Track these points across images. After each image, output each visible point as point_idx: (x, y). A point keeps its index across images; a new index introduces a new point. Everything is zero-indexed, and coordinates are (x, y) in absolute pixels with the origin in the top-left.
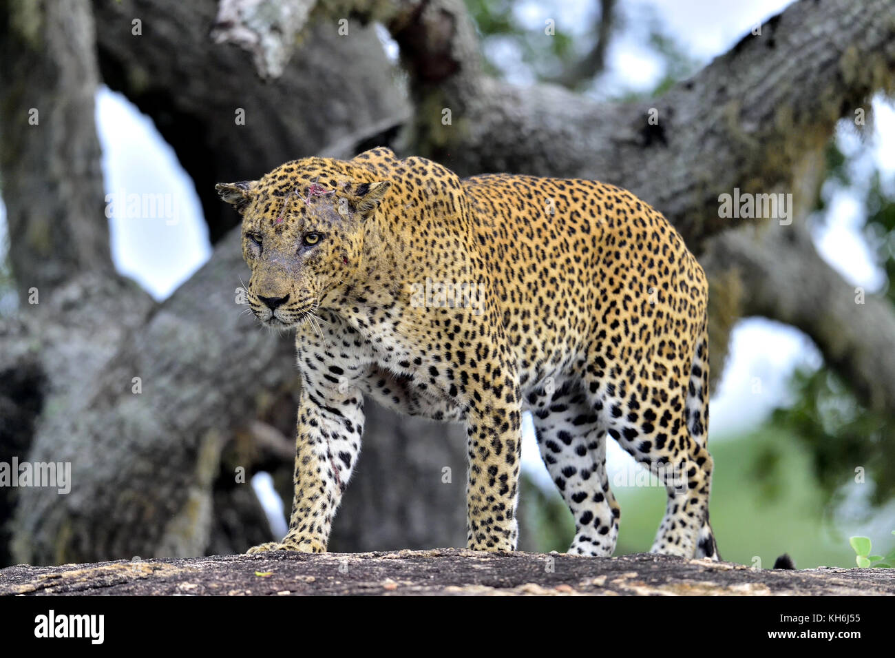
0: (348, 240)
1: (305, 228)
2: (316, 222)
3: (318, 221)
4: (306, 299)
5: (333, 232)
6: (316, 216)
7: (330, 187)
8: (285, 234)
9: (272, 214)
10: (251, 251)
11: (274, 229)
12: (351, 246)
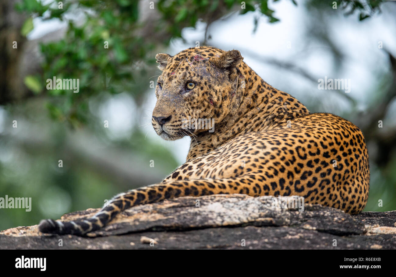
0: (214, 89)
1: (186, 78)
5: (203, 82)
6: (194, 72)
7: (207, 56)
8: (174, 81)
9: (170, 70)
10: (158, 93)
11: (169, 78)
12: (216, 93)
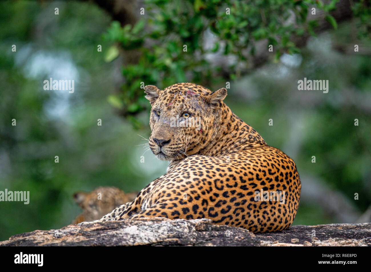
0: (203, 120)
1: (183, 109)
2: (188, 107)
3: (190, 107)
4: (179, 144)
5: (196, 114)
6: (189, 105)
7: (198, 92)
8: (172, 110)
9: (167, 101)
10: (154, 119)
11: (167, 108)
12: (205, 123)
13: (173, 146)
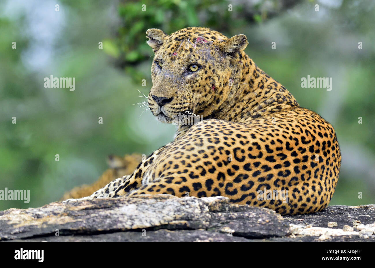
0: (217, 74)
1: (190, 60)
2: (198, 58)
3: (199, 58)
4: (184, 103)
5: (208, 66)
6: (199, 55)
7: (210, 39)
8: (177, 62)
9: (171, 50)
10: (155, 71)
11: (170, 58)
12: (219, 78)
13: (176, 106)
